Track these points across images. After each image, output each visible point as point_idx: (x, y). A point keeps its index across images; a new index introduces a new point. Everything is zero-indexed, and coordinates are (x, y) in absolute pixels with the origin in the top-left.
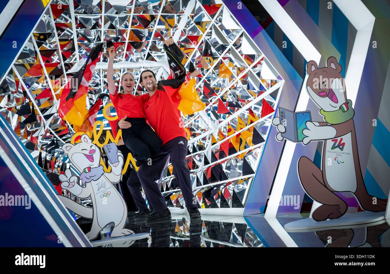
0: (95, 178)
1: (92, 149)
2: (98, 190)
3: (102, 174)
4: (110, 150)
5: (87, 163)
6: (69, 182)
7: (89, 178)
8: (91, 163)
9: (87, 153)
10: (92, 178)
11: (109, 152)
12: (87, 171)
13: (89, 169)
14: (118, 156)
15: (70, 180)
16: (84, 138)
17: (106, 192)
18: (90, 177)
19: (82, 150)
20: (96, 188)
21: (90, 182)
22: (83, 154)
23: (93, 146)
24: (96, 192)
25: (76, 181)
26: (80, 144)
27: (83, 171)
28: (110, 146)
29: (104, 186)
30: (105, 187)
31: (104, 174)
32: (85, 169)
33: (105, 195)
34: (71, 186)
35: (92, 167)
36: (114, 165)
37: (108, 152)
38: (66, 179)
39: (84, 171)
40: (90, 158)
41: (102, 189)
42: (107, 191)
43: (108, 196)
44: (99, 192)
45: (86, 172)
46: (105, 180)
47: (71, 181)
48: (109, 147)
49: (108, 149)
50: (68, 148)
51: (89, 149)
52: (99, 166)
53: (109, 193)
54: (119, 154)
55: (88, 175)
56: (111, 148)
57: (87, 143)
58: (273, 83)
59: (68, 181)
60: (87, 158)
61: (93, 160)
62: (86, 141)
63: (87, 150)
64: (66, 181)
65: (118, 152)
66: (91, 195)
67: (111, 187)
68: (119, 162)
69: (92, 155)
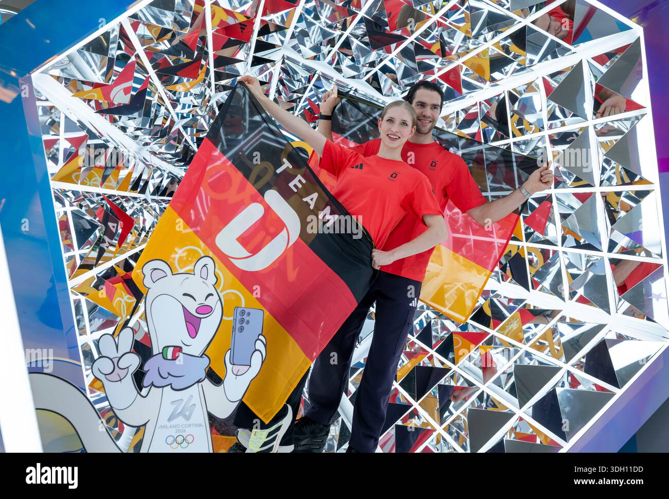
1: (206, 303)
2: (170, 420)
3: (199, 382)
4: (244, 325)
5: (179, 334)
6: (116, 363)
7: (165, 375)
8: (187, 339)
9: (192, 307)
10: (170, 380)
11: (241, 329)
14: (256, 350)
15: (120, 358)
16: (204, 266)
17: (185, 431)
18: (169, 374)
19: (185, 295)
20: (167, 410)
21: (163, 387)
22: (181, 306)
23: (212, 295)
24: (163, 420)
26: (188, 278)
27: (161, 351)
28: (249, 314)
29: (187, 413)
30: (188, 418)
31: (202, 383)
32: (169, 347)
33: (180, 439)
34: (114, 377)
35: (185, 349)
36: (236, 368)
37: (237, 329)
38: (113, 353)
39: (162, 353)
40: (193, 324)
41: (180, 420)
42: (189, 431)
43: (185, 444)
44: (169, 424)
45: (166, 358)
46: (196, 400)
47: (122, 365)
48: (245, 317)
49: (242, 321)
50: (157, 274)
51: (201, 300)
52: (201, 357)
53: (190, 439)
54: (260, 346)
55: (166, 367)
56: (248, 322)
57: (203, 282)
59: (115, 361)
60: (186, 322)
61: (197, 334)
62: (204, 275)
63: (195, 300)
64: (111, 359)
65: (258, 339)
66: (147, 425)
67: (200, 425)
68: (250, 366)
69: (201, 318)
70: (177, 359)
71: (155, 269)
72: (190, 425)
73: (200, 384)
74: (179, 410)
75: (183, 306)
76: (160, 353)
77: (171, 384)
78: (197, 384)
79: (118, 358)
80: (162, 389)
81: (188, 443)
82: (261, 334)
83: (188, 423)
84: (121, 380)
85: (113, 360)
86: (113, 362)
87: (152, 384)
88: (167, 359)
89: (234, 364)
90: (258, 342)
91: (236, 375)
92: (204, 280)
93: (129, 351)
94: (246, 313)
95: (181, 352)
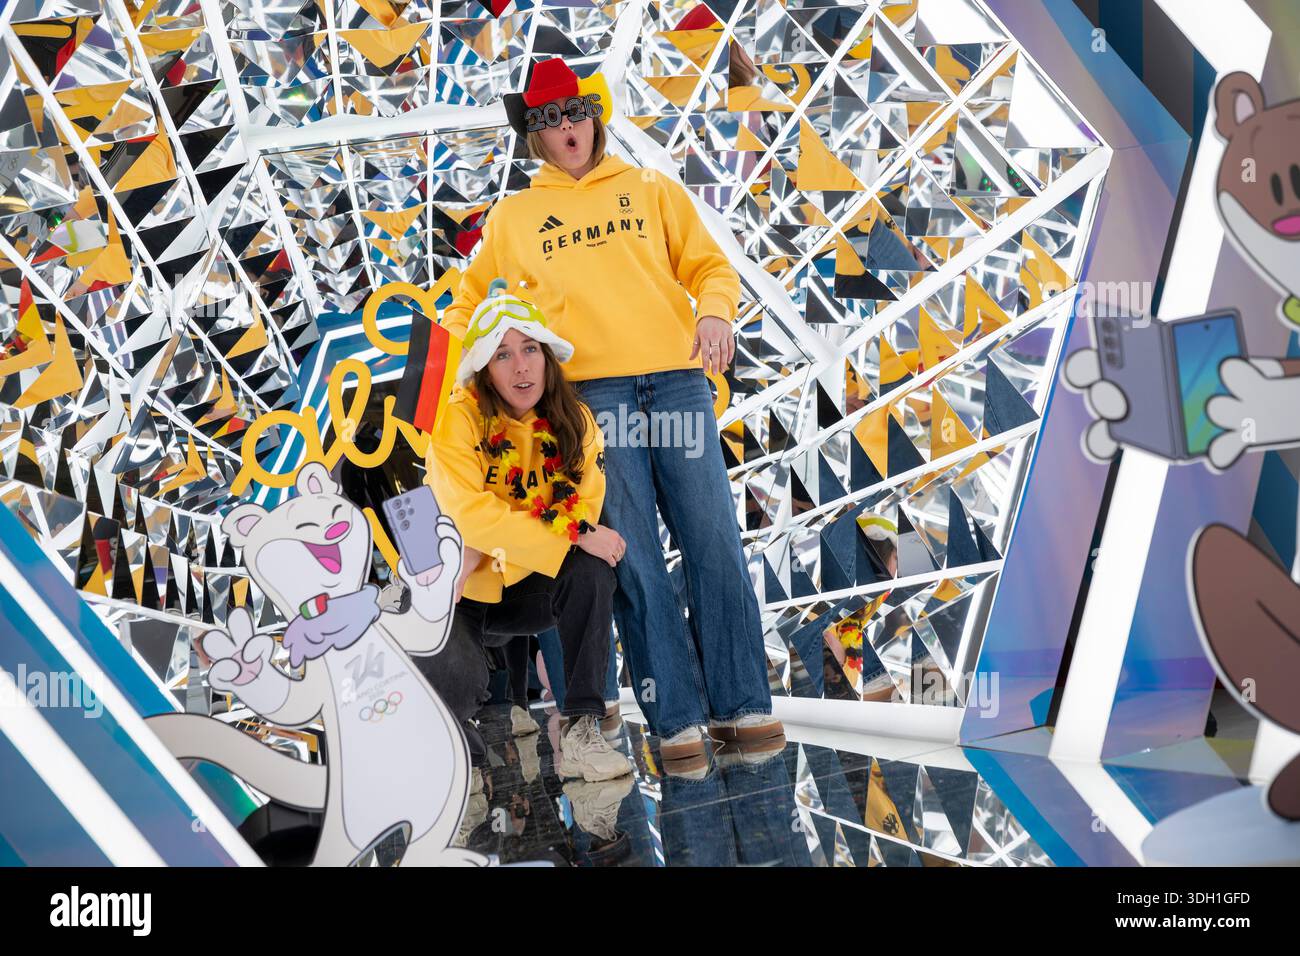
0: (341, 640)
1: (336, 520)
3: (373, 621)
4: (408, 517)
5: (314, 578)
6: (240, 660)
7: (319, 638)
8: (331, 579)
9: (318, 537)
10: (329, 640)
11: (406, 525)
12: (312, 609)
13: (323, 600)
14: (442, 539)
15: (243, 650)
16: (310, 477)
17: (383, 692)
18: (324, 634)
19: (299, 527)
20: (344, 679)
21: (323, 654)
22: (302, 546)
23: (340, 506)
25: (267, 656)
26: (293, 505)
27: (298, 613)
28: (408, 501)
29: (375, 669)
30: (379, 674)
31: (380, 620)
32: (306, 602)
33: (381, 706)
34: (245, 677)
35: (332, 593)
36: (422, 577)
37: (399, 528)
38: (230, 650)
39: (301, 614)
40: (328, 556)
41: (369, 682)
42: (388, 689)
43: (391, 708)
46: (380, 646)
47: (249, 656)
48: (404, 507)
49: (402, 514)
50: (245, 525)
51: (326, 521)
52: (362, 589)
53: (395, 698)
54: (445, 530)
56: (412, 511)
57: (319, 497)
59: (238, 657)
60: (318, 559)
61: (340, 565)
62: (316, 488)
63: (317, 525)
64: (231, 659)
65: (438, 524)
66: (323, 711)
67: (403, 674)
68: (443, 563)
69: (337, 543)
70: (326, 610)
71: (240, 520)
72: (387, 682)
73: (377, 624)
74: (362, 671)
75: (303, 542)
76: (298, 616)
77: (333, 645)
78: (371, 626)
79: (240, 653)
80: (321, 658)
81: (396, 704)
82: (440, 515)
83: (384, 679)
84: (257, 676)
85: (234, 657)
86: (235, 661)
87: (306, 659)
88: (312, 618)
89: (416, 574)
90: (440, 527)
91: (427, 585)
92: (319, 494)
93: (251, 635)
94: (403, 500)
95: (329, 599)
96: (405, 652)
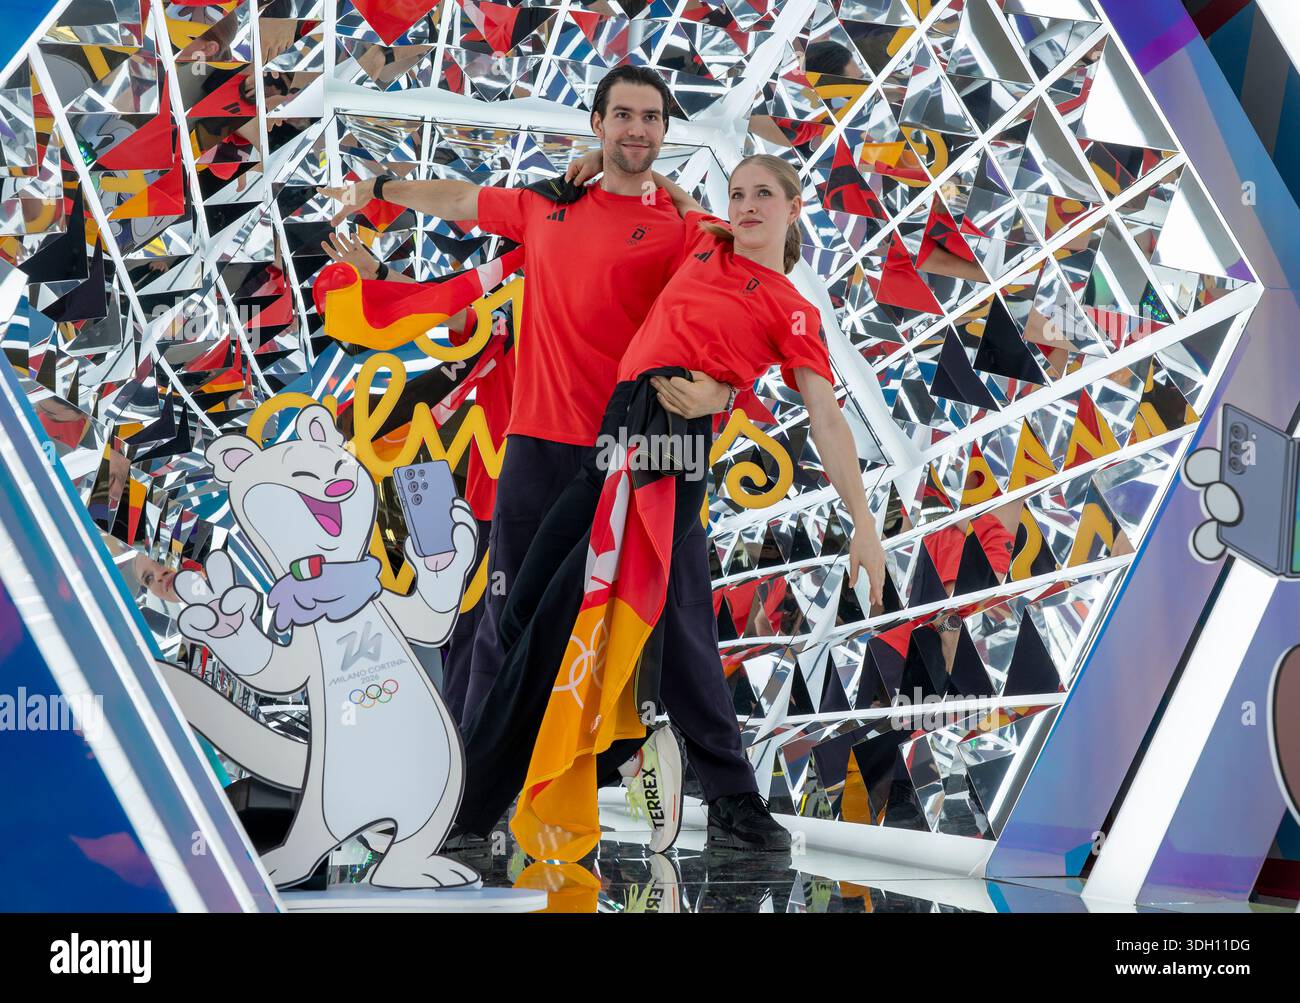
0: (334, 611)
1: (341, 475)
2: (344, 667)
3: (372, 598)
4: (420, 491)
5: (310, 537)
6: (217, 609)
7: (311, 604)
9: (317, 490)
10: (321, 609)
11: (418, 500)
12: (305, 569)
13: (317, 563)
14: (456, 524)
15: (221, 600)
16: (313, 421)
17: (377, 677)
18: (315, 600)
19: (295, 475)
20: (334, 655)
21: (313, 622)
22: (297, 495)
23: (345, 461)
24: (333, 670)
25: (248, 611)
26: (291, 448)
27: (288, 571)
28: (422, 473)
29: (371, 650)
30: (375, 657)
31: (379, 599)
32: (299, 560)
33: (374, 691)
34: (222, 629)
35: (329, 557)
36: (431, 561)
37: (409, 502)
38: (206, 596)
39: (291, 573)
40: (328, 515)
41: (363, 664)
42: (383, 675)
43: (384, 697)
44: (345, 674)
45: (300, 578)
46: (379, 626)
47: (229, 606)
48: (417, 478)
49: (414, 486)
50: (233, 458)
51: (327, 474)
52: (362, 560)
53: (390, 686)
54: (461, 515)
55: (308, 591)
56: (425, 486)
57: (321, 446)
58: (1209, 291)
59: (215, 605)
60: (314, 515)
61: (340, 528)
62: (318, 435)
63: (318, 478)
64: (206, 606)
65: (455, 507)
66: (308, 684)
67: (402, 661)
68: (455, 551)
69: (339, 502)
70: (320, 575)
71: (227, 451)
72: (383, 667)
73: (376, 601)
74: (355, 651)
75: (299, 493)
76: (287, 575)
77: (326, 614)
78: (370, 603)
79: (218, 601)
80: (311, 626)
81: (391, 693)
83: (380, 663)
84: (236, 631)
85: (210, 605)
86: (210, 608)
87: (293, 624)
88: (304, 580)
90: (455, 510)
91: (436, 571)
92: (322, 443)
93: (232, 584)
94: (417, 472)
95: (325, 563)
96: (406, 638)
